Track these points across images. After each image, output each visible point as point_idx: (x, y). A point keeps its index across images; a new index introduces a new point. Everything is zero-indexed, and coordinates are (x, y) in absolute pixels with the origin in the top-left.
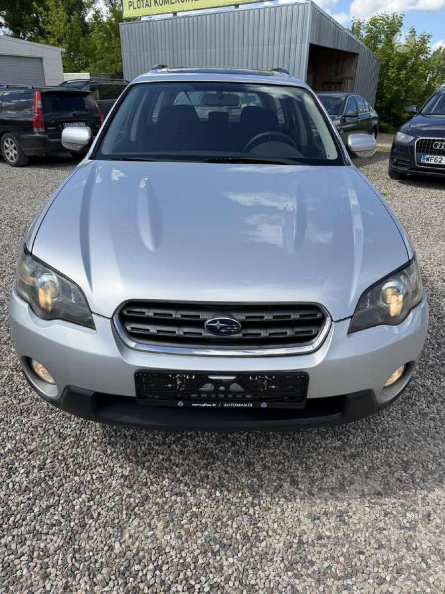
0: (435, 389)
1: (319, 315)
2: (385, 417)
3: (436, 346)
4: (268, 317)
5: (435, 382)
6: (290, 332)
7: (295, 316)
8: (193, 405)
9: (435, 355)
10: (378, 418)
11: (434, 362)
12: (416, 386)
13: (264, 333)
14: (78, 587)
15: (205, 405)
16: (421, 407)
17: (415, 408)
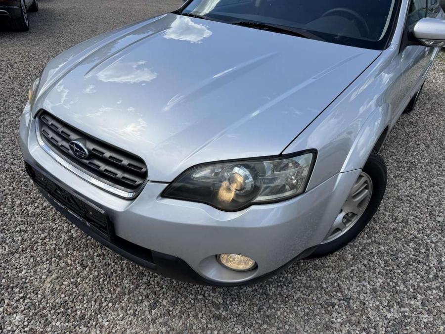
0: (372, 313)
1: (144, 170)
2: (287, 306)
3: (431, 276)
4: (107, 154)
5: (381, 307)
6: (120, 174)
7: (125, 162)
8: (54, 201)
9: (416, 284)
10: (279, 303)
11: (405, 289)
12: (353, 300)
13: (103, 167)
15: (60, 204)
16: (334, 320)
17: (326, 316)
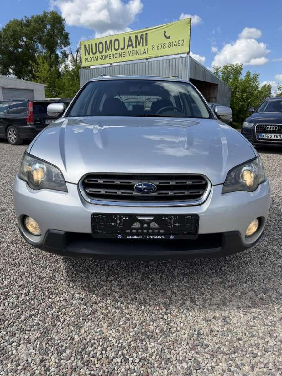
1: (204, 182)
2: (249, 266)
3: (278, 229)
4: (173, 183)
6: (186, 193)
7: (189, 182)
8: (127, 237)
9: (278, 234)
10: (245, 266)
11: (278, 237)
12: (267, 250)
13: (171, 193)
14: (50, 360)
15: (135, 237)
16: (272, 260)
17: (268, 261)
